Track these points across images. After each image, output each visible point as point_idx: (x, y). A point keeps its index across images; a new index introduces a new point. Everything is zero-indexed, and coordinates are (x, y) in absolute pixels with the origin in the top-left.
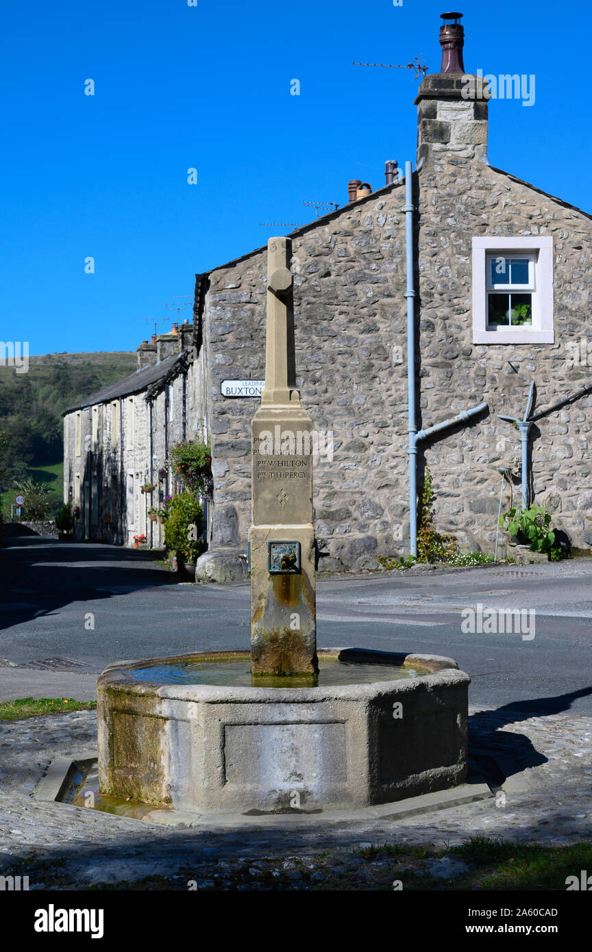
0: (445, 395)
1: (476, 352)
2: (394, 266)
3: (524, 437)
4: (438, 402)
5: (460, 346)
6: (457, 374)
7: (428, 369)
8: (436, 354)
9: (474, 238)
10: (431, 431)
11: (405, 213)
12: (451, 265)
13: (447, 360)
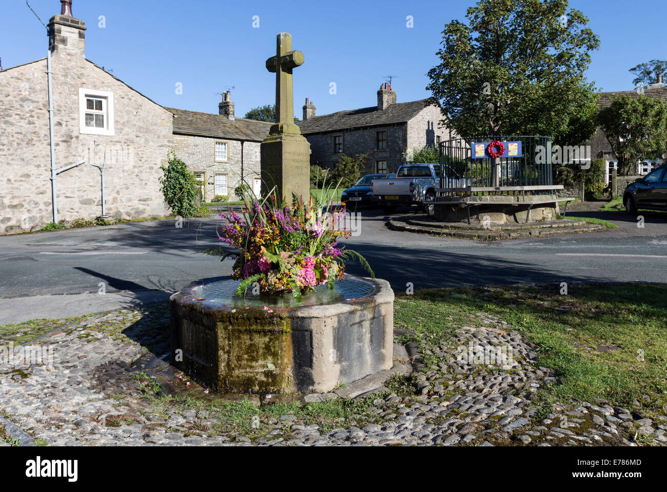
0: (68, 154)
1: (81, 137)
2: (42, 96)
3: (103, 173)
4: (65, 157)
5: (74, 134)
6: (73, 146)
7: (60, 143)
8: (63, 136)
9: (80, 89)
10: (62, 170)
11: (47, 73)
12: (69, 99)
13: (68, 139)
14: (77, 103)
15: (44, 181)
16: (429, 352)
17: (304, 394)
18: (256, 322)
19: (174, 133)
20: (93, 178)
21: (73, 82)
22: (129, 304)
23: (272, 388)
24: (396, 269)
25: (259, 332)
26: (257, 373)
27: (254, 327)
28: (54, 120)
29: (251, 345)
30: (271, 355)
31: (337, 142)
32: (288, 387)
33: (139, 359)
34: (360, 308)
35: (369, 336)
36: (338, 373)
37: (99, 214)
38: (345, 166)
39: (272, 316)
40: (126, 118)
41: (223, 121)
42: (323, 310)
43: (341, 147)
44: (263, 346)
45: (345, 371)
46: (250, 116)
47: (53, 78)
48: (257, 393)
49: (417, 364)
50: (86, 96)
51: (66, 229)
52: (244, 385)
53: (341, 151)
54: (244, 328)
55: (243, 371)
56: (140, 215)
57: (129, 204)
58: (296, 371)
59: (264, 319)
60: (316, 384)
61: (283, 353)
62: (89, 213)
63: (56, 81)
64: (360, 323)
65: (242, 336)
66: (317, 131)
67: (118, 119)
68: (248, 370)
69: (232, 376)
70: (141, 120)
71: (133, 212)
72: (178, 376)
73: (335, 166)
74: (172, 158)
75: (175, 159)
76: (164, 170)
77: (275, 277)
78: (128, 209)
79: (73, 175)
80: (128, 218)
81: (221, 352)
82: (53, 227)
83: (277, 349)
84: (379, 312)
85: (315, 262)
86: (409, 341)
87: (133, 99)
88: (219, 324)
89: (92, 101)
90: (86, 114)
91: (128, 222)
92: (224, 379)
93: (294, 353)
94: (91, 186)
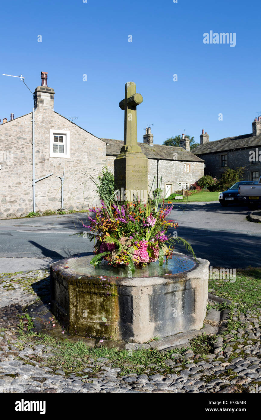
0: (42, 170)
1: (50, 159)
2: (29, 135)
3: (63, 182)
4: (40, 172)
5: (47, 158)
6: (46, 165)
7: (38, 163)
8: (40, 159)
9: (50, 130)
10: (39, 180)
11: (32, 122)
12: (44, 136)
13: (43, 161)
14: (48, 138)
15: (29, 186)
16: (235, 319)
17: (127, 342)
18: (94, 287)
19: (107, 155)
20: (57, 185)
21: (47, 126)
22: (45, 267)
23: (105, 335)
24: (236, 251)
25: (97, 294)
26: (95, 323)
27: (93, 290)
28: (35, 149)
29: (91, 302)
30: (104, 311)
31: (223, 159)
32: (116, 335)
33: (32, 305)
34: (172, 282)
35: (182, 303)
36: (153, 329)
37: (59, 207)
38: (229, 175)
39: (105, 283)
40: (77, 147)
41: (146, 147)
42: (141, 281)
43: (226, 162)
44: (99, 304)
45: (159, 328)
46: (167, 143)
47: (35, 124)
48: (95, 337)
49: (223, 328)
50: (54, 134)
51: (40, 216)
52: (87, 331)
53: (226, 165)
54: (86, 290)
55: (86, 321)
56: (84, 208)
57: (78, 201)
58: (121, 325)
59: (99, 285)
60: (135, 336)
61: (113, 311)
62: (54, 207)
63: (37, 126)
64: (173, 293)
65: (85, 296)
66: (209, 152)
67: (72, 147)
68: (89, 320)
69: (78, 324)
70: (86, 148)
71: (80, 206)
72: (51, 319)
73: (222, 176)
74: (105, 171)
75: (107, 172)
76: (100, 179)
77: (116, 255)
78: (78, 204)
79: (45, 183)
80: (77, 210)
81: (71, 306)
82: (33, 215)
83: (108, 307)
84: (190, 285)
85: (148, 245)
86: (224, 308)
87: (82, 134)
88: (70, 286)
89: (57, 137)
90: (54, 145)
91: (76, 213)
92: (74, 325)
93: (120, 312)
94: (55, 190)
